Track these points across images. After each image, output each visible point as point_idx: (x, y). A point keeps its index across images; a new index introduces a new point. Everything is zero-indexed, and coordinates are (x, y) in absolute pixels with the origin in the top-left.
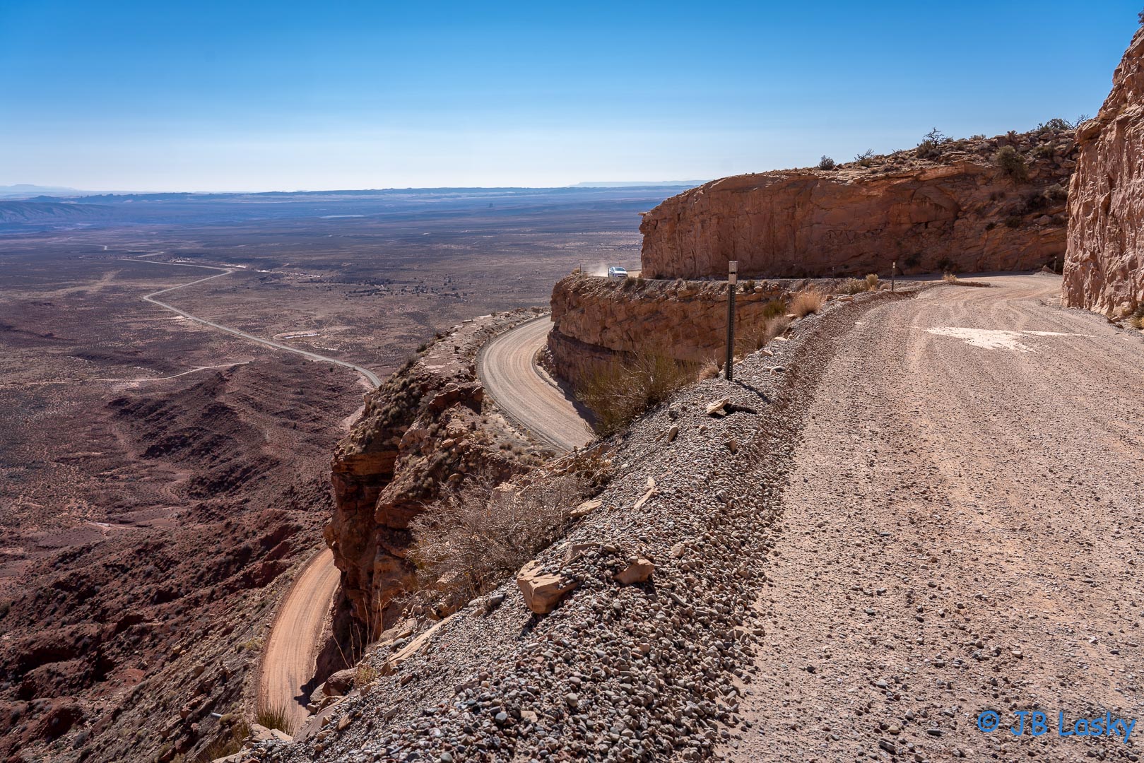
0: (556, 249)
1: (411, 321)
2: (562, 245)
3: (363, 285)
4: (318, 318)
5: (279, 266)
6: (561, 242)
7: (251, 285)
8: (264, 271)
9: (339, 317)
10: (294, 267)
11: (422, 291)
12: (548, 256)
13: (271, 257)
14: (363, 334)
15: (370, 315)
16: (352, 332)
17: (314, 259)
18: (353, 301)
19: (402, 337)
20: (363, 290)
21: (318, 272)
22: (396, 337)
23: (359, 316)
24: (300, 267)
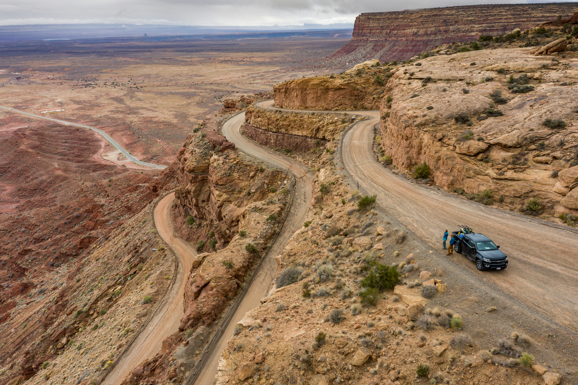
0: (187, 61)
1: (115, 102)
2: (191, 59)
3: (80, 81)
4: (59, 100)
5: (26, 70)
6: (190, 58)
7: (12, 82)
8: (17, 73)
9: (71, 100)
10: (35, 70)
11: (116, 85)
12: (184, 65)
13: (20, 65)
14: (89, 110)
15: (90, 99)
16: (82, 108)
17: (46, 66)
18: (77, 91)
19: (112, 111)
20: (81, 84)
21: (51, 73)
22: (108, 111)
23: (84, 99)
24: (39, 71)
